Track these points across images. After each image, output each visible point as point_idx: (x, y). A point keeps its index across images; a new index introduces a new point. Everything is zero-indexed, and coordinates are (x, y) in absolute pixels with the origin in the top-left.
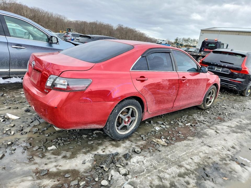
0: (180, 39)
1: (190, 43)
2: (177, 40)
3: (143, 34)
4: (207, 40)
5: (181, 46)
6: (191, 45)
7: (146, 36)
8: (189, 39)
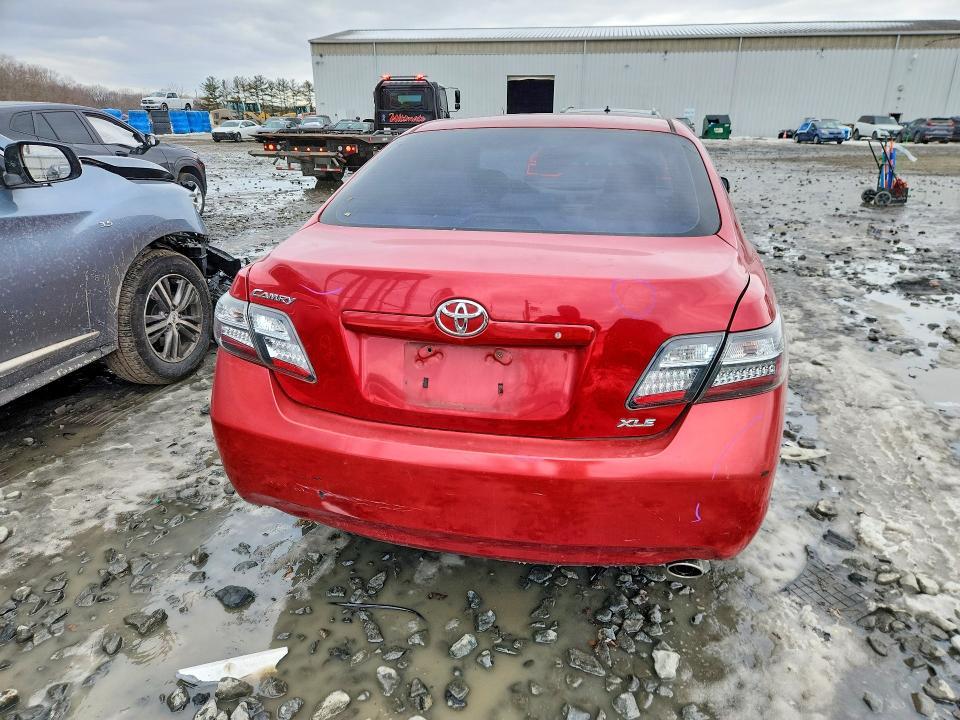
0: (224, 82)
1: (269, 98)
2: (211, 87)
3: (34, 73)
4: (389, 79)
5: (250, 110)
6: (275, 104)
7: (59, 78)
8: (259, 80)
